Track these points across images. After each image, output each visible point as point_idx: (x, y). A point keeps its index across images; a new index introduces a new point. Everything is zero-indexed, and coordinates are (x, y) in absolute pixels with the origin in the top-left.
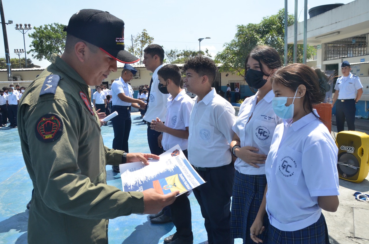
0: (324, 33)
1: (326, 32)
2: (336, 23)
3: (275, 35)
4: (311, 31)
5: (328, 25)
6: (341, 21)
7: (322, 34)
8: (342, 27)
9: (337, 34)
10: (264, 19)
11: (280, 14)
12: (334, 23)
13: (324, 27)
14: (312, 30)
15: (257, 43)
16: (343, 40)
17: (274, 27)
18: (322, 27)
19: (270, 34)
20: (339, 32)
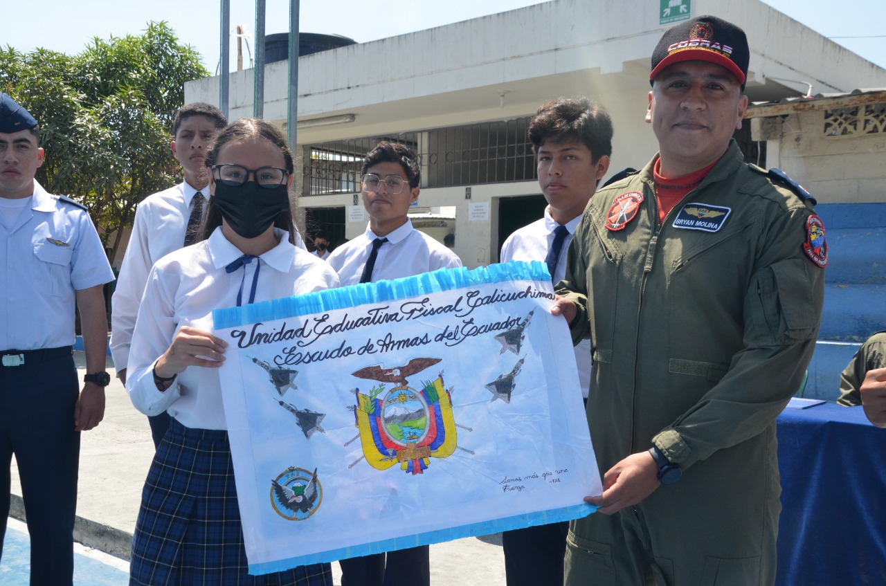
0: (312, 113)
1: (321, 112)
2: (349, 88)
3: (135, 100)
4: (272, 101)
5: (326, 92)
6: (363, 86)
7: (308, 114)
8: (367, 103)
9: (348, 120)
10: (97, 44)
11: (150, 36)
12: (341, 89)
13: (314, 94)
14: (274, 99)
15: (73, 119)
16: (352, 143)
17: (134, 75)
18: (306, 96)
19: (121, 97)
20: (352, 116)
